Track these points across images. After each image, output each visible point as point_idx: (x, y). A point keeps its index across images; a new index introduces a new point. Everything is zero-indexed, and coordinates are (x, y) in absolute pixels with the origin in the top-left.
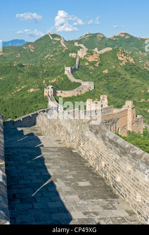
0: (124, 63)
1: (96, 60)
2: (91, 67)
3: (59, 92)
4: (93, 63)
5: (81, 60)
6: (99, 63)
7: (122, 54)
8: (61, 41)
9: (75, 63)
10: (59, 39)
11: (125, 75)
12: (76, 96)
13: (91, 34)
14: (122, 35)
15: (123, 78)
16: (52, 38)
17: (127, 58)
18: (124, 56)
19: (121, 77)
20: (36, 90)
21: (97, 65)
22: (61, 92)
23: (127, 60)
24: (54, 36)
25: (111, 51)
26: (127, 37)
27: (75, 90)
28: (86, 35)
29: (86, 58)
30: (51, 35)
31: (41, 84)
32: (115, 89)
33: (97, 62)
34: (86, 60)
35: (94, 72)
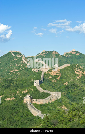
0: (80, 76)
1: (58, 74)
2: (54, 80)
3: (35, 100)
4: (55, 77)
5: (45, 74)
6: (60, 76)
7: (78, 69)
8: (23, 58)
9: (41, 76)
10: (21, 56)
11: (82, 87)
12: (48, 103)
13: (47, 52)
14: (74, 53)
15: (81, 89)
16: (14, 56)
17: (83, 73)
18: (80, 71)
19: (79, 88)
20: (12, 99)
21: (59, 79)
22: (37, 100)
23: (83, 74)
24: (16, 53)
25: (69, 67)
26: (77, 55)
27: (46, 99)
28: (43, 52)
29: (49, 73)
30: (13, 53)
31: (15, 94)
32: (75, 98)
33: (58, 76)
34: (50, 75)
35: (56, 84)
